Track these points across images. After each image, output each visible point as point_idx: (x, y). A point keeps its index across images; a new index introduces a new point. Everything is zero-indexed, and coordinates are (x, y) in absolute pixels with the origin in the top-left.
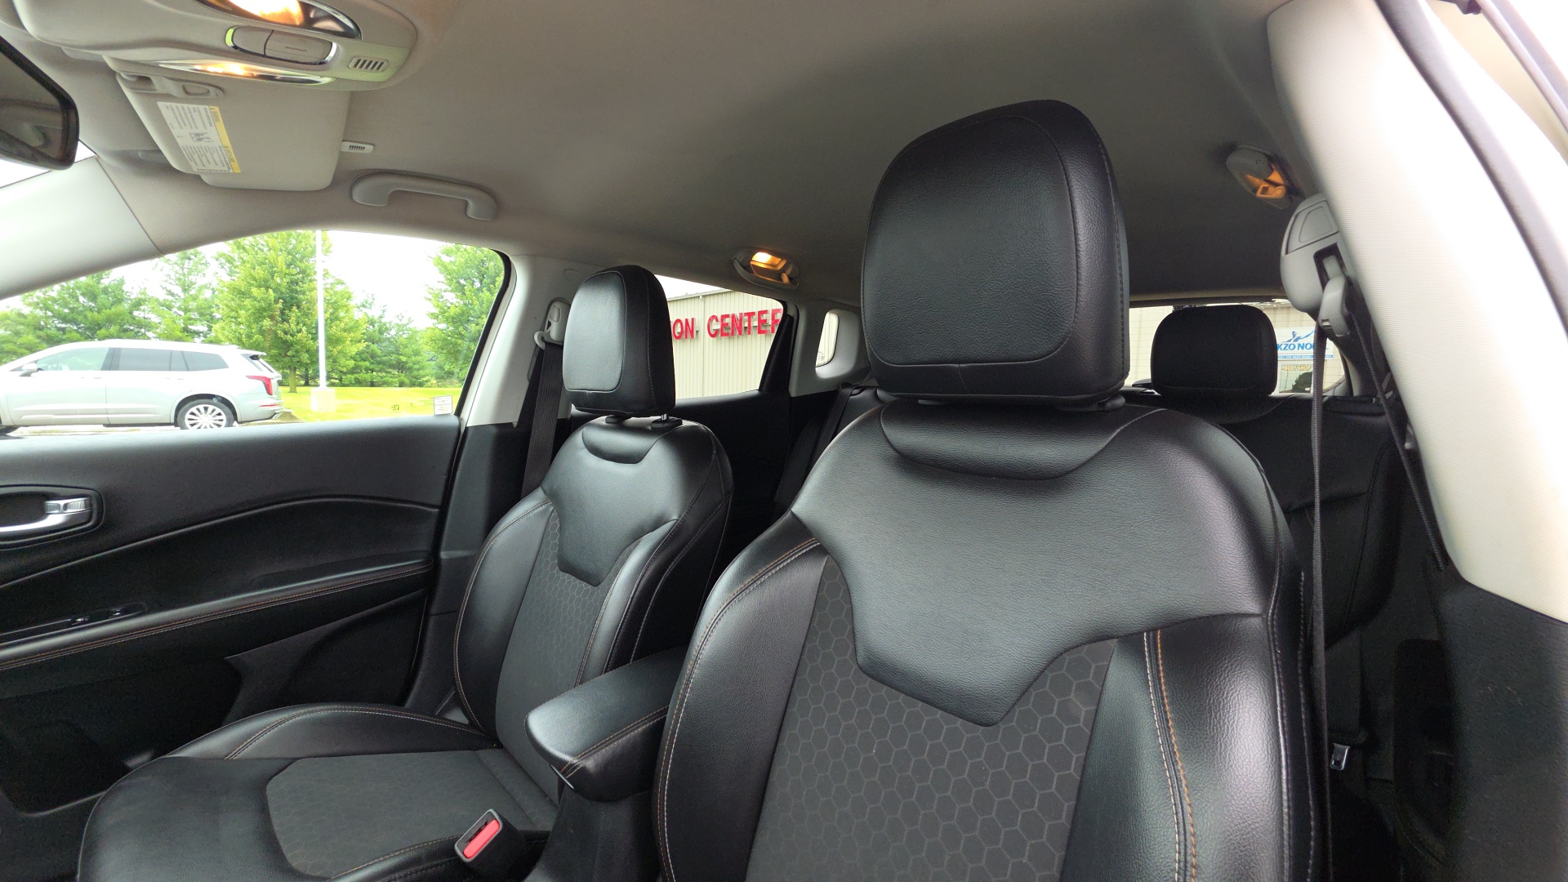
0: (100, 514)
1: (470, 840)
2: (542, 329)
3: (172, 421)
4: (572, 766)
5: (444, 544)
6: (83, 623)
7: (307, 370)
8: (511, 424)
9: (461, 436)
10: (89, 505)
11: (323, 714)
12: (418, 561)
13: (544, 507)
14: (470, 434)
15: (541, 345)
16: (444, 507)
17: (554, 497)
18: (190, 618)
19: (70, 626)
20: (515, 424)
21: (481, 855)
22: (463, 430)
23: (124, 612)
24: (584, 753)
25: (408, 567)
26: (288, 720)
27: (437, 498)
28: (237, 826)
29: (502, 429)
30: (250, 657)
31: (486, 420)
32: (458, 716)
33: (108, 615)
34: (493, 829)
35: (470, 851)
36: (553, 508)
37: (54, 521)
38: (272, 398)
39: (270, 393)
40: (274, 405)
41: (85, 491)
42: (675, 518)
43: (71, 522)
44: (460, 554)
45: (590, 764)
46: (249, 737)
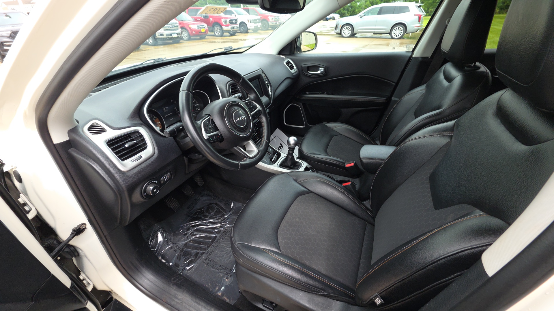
0: (325, 72)
3: (389, 33)
4: (361, 159)
5: (394, 95)
6: (321, 94)
8: (428, 57)
9: (410, 59)
10: (324, 70)
11: (349, 128)
12: (384, 98)
16: (397, 83)
18: (334, 98)
20: (430, 57)
21: (348, 167)
22: (412, 58)
23: (326, 94)
24: (365, 158)
25: (381, 99)
26: (343, 126)
27: (396, 80)
28: (325, 140)
29: (424, 59)
30: (343, 110)
31: (419, 56)
33: (324, 93)
34: (353, 164)
35: (347, 165)
36: (424, 92)
37: (319, 72)
38: (420, 24)
39: (419, 21)
40: (419, 26)
41: (324, 66)
42: (443, 108)
43: (322, 73)
44: (397, 99)
45: (364, 161)
46: (337, 127)
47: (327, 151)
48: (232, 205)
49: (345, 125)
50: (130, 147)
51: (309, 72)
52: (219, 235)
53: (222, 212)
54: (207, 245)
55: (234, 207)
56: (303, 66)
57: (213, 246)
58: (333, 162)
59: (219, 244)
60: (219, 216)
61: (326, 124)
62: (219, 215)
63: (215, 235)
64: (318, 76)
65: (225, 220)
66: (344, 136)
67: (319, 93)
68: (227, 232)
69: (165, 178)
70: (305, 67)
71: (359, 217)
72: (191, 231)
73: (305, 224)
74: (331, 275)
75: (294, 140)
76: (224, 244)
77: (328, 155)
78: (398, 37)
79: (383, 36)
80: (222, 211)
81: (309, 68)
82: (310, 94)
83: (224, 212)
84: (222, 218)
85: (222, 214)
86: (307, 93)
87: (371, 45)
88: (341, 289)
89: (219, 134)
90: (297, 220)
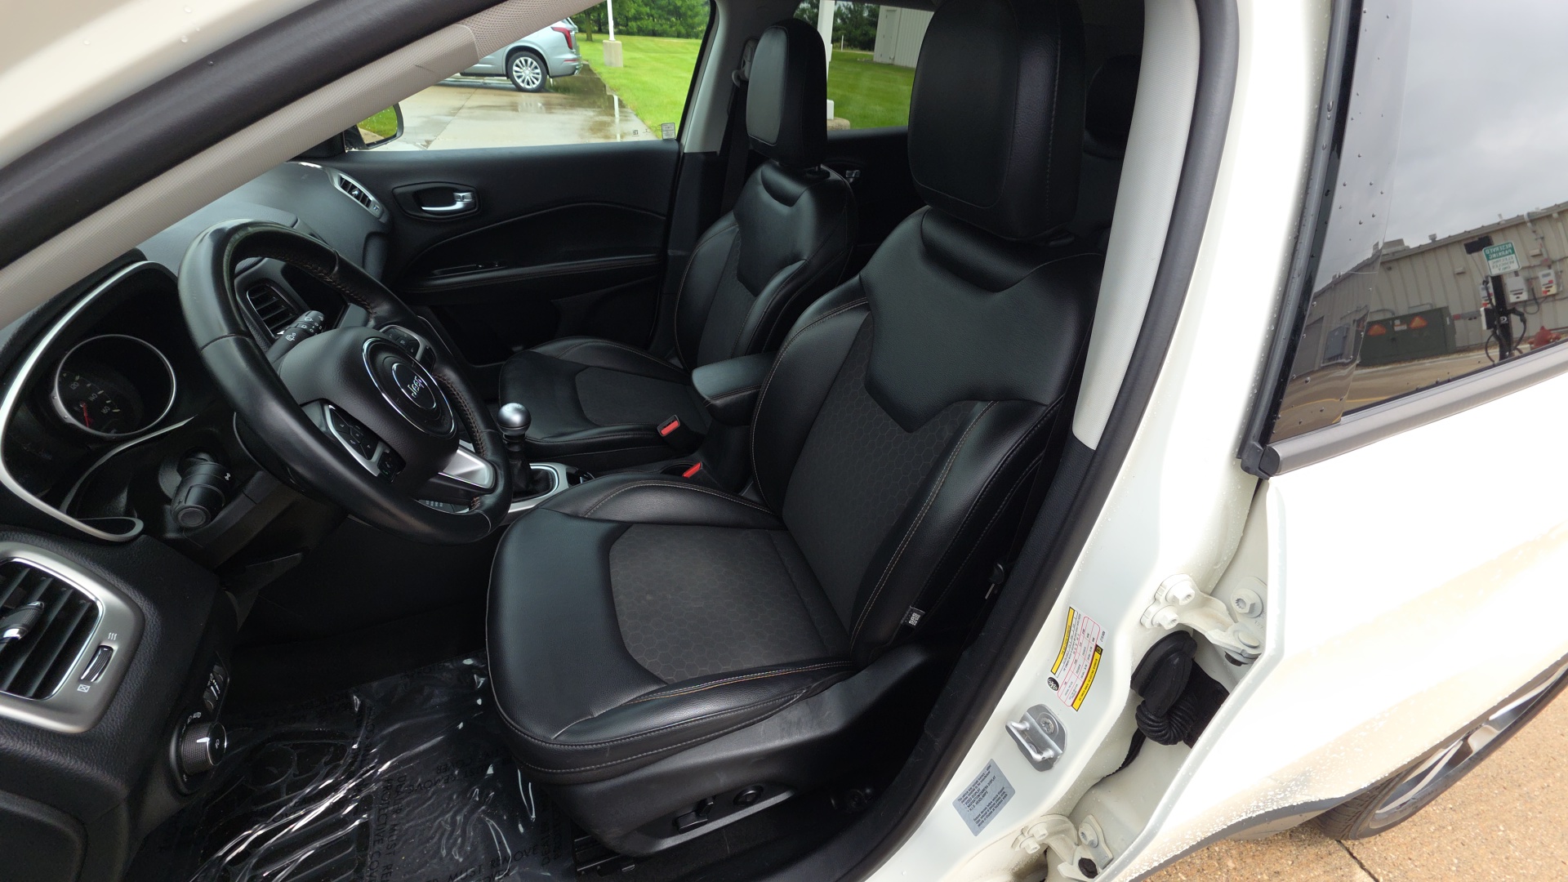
0: (478, 205)
1: (665, 427)
2: (739, 68)
3: (505, 73)
4: (708, 402)
5: (670, 244)
6: (481, 268)
7: (599, 15)
8: (715, 152)
9: (680, 158)
10: (473, 197)
12: (653, 255)
13: (732, 228)
14: (686, 158)
15: (737, 84)
16: (669, 216)
17: (740, 219)
19: (475, 270)
20: (718, 153)
21: (668, 436)
22: (682, 154)
23: (500, 265)
24: (718, 397)
25: (647, 258)
26: (583, 343)
27: (663, 209)
28: (563, 394)
29: (708, 157)
30: (560, 302)
31: (696, 149)
32: (675, 361)
33: (492, 265)
34: (675, 425)
35: (665, 431)
36: (738, 230)
37: (459, 205)
38: (573, 53)
39: (570, 47)
40: (574, 60)
41: (471, 189)
42: (805, 258)
43: (467, 207)
44: (680, 253)
45: (718, 402)
46: (566, 349)
47: (588, 417)
48: (356, 700)
49: (587, 340)
50: (30, 632)
51: (424, 208)
52: (374, 811)
53: (331, 745)
54: (350, 869)
55: (368, 702)
56: (398, 191)
57: (376, 856)
58: (626, 437)
59: (396, 832)
60: (326, 764)
61: (534, 351)
62: (323, 761)
63: (357, 823)
64: (456, 217)
65: (362, 758)
66: (599, 367)
67: (477, 268)
68: (395, 784)
69: (212, 688)
70: (404, 194)
71: (749, 527)
72: (244, 875)
73: (670, 597)
74: (784, 659)
75: (518, 410)
76: (412, 820)
77: (598, 426)
78: (532, 86)
79: (488, 80)
80: (325, 741)
81: (421, 197)
82: (446, 274)
83: (332, 742)
84: (342, 762)
85: (332, 749)
86: (436, 272)
87: (470, 108)
88: (818, 667)
89: (388, 452)
90: (649, 597)
